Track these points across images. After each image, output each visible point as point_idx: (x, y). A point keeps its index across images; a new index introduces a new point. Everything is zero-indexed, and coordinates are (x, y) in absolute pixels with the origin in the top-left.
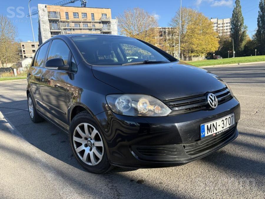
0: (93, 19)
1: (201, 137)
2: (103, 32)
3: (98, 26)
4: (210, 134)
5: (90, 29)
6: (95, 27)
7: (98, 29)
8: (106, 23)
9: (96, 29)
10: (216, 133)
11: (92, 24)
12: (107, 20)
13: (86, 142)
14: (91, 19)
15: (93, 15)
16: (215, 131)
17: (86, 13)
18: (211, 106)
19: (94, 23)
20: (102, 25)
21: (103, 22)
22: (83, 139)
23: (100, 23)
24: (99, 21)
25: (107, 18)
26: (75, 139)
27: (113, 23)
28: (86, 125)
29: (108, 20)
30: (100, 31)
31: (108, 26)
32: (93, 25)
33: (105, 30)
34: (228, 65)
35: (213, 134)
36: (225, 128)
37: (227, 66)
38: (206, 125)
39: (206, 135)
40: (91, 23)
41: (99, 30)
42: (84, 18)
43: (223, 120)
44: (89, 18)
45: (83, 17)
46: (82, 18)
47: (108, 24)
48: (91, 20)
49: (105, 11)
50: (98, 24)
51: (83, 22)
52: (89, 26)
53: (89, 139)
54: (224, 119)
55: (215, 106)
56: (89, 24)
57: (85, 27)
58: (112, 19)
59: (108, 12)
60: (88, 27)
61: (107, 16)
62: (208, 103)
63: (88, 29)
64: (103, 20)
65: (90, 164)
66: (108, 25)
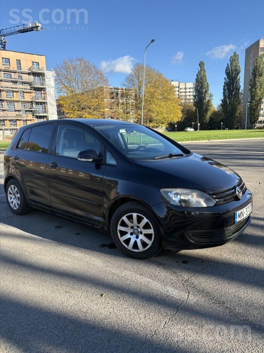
0: (19, 67)
1: (236, 222)
2: (34, 88)
3: (26, 78)
4: (240, 219)
5: (15, 82)
6: (22, 79)
7: (26, 83)
8: (38, 76)
9: (23, 83)
10: (243, 219)
11: (17, 74)
12: (40, 71)
13: (132, 231)
14: (16, 67)
15: (19, 62)
16: (243, 218)
17: (9, 59)
18: (239, 197)
19: (21, 74)
20: (32, 77)
21: (35, 74)
22: (129, 227)
23: (29, 74)
24: (27, 71)
25: (40, 69)
26: (120, 228)
27: (49, 77)
28: (135, 215)
29: (42, 72)
30: (30, 85)
31: (41, 80)
32: (19, 76)
33: (37, 85)
34: (197, 141)
35: (241, 220)
36: (247, 214)
37: (196, 143)
38: (238, 212)
39: (238, 221)
40: (15, 72)
41: (28, 84)
42: (5, 65)
43: (246, 209)
44: (13, 66)
45: (4, 63)
46: (3, 65)
47: (41, 76)
48: (16, 69)
49: (36, 58)
50: (27, 75)
51: (3, 71)
52: (13, 77)
53: (136, 228)
54: (247, 207)
55: (241, 197)
56: (12, 74)
57: (7, 78)
58: (47, 70)
59: (42, 60)
60: (11, 78)
61: (40, 66)
62: (237, 195)
63: (12, 82)
64: (34, 71)
65: (136, 251)
66: (41, 78)
